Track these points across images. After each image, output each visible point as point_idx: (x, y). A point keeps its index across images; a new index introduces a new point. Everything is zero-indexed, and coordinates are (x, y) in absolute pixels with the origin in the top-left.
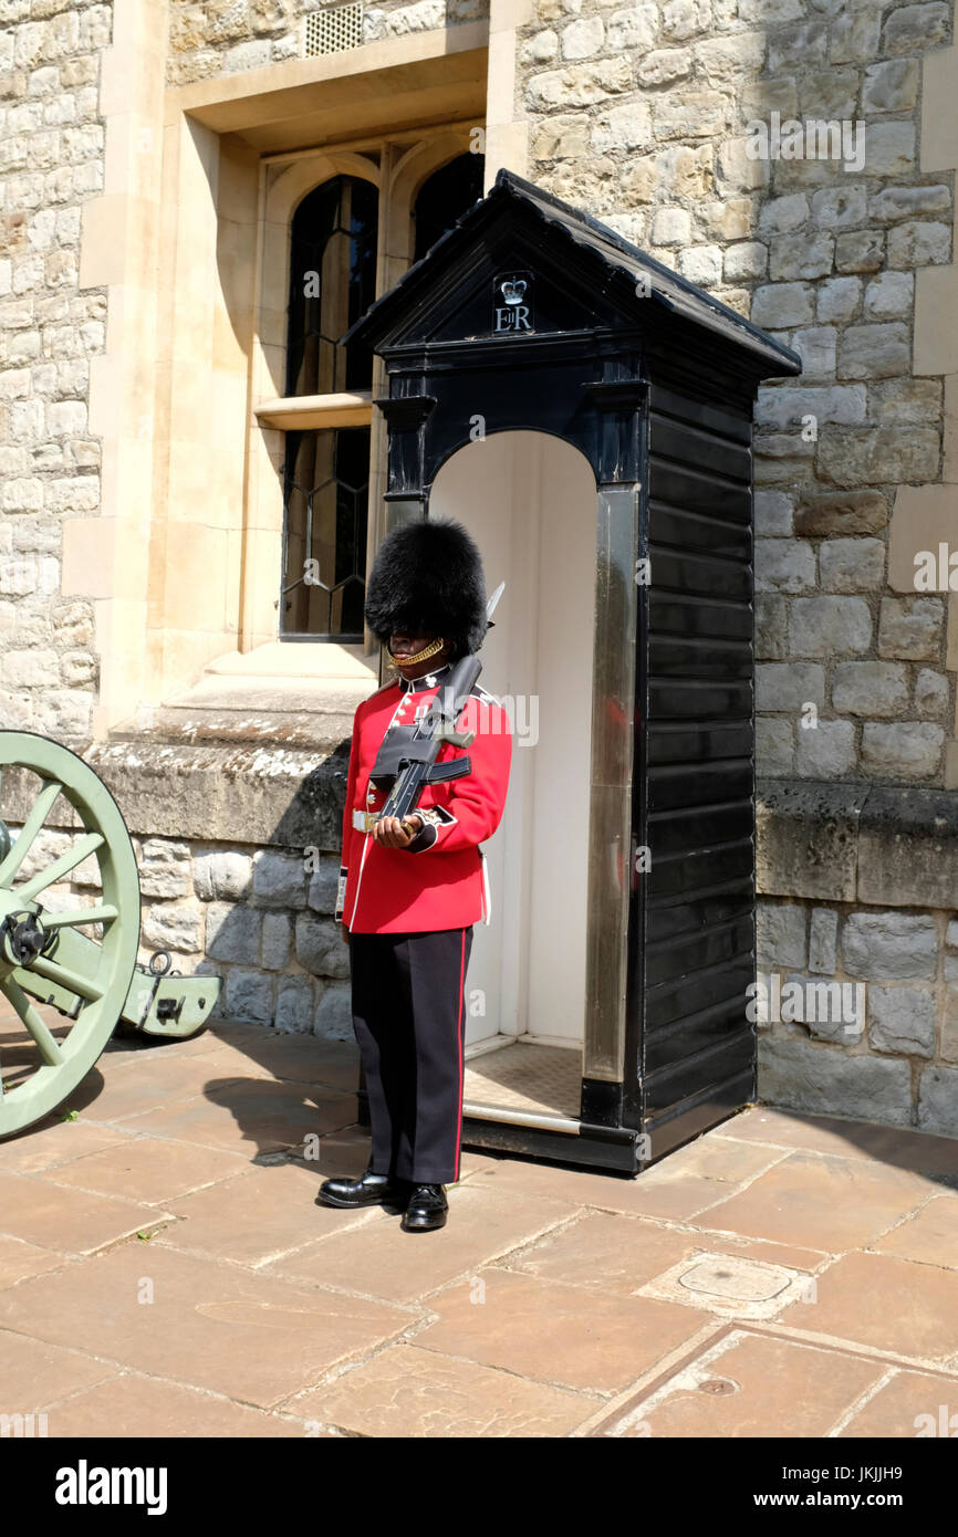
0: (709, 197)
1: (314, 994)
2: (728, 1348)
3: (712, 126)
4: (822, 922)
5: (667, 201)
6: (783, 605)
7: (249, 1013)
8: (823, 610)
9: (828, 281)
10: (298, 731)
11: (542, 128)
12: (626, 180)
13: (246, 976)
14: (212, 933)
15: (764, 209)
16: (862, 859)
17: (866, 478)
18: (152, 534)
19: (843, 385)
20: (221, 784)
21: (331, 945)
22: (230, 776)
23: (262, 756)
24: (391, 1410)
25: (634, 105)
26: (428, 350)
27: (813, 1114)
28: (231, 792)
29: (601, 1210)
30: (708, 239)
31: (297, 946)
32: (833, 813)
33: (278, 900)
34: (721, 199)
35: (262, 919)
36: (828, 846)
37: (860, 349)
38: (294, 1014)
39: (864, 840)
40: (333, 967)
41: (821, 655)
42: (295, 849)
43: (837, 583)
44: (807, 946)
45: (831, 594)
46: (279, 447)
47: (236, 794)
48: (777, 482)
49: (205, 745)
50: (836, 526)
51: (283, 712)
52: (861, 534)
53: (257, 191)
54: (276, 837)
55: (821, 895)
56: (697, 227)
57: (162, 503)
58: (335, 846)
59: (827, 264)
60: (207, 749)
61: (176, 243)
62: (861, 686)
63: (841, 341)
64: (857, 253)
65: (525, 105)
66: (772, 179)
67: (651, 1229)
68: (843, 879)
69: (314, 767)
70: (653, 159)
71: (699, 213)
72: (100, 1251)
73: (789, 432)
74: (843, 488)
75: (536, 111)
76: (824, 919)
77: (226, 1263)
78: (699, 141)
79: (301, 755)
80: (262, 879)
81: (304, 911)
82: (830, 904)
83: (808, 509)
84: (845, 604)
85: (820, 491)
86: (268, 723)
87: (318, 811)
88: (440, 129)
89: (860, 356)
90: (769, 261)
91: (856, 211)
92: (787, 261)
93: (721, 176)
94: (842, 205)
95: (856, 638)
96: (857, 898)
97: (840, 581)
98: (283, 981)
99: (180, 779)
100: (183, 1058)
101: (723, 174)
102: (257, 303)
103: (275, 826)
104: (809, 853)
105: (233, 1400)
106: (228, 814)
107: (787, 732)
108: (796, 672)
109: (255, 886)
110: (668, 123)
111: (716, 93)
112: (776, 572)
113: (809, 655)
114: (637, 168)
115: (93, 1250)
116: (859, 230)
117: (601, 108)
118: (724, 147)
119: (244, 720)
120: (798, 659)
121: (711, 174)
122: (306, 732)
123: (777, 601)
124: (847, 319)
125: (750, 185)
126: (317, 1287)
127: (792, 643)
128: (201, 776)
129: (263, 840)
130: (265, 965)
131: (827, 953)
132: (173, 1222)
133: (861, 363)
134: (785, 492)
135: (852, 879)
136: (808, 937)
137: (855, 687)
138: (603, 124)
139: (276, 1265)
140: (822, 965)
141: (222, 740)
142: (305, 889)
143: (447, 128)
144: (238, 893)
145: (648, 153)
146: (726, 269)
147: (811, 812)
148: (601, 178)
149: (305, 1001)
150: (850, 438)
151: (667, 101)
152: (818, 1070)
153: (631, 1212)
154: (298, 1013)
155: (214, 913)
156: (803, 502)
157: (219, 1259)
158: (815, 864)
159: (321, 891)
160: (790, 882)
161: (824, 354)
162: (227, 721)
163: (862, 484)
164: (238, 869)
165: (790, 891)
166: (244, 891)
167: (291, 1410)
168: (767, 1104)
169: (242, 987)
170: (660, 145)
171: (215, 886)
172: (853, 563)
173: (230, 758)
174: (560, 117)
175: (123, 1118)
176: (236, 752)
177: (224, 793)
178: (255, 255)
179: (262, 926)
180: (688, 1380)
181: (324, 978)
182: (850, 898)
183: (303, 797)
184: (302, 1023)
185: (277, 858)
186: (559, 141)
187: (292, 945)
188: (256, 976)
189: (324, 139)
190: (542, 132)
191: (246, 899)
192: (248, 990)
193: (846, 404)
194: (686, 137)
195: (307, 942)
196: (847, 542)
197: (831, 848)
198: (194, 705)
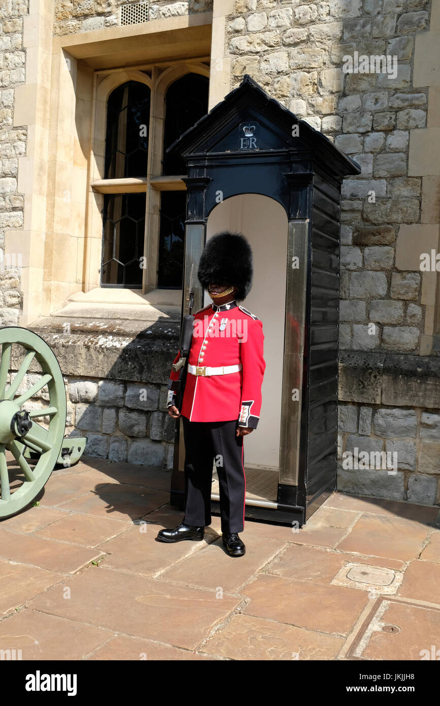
0: (315, 95)
1: (127, 444)
2: (385, 609)
3: (317, 64)
4: (365, 413)
5: (295, 96)
6: (347, 275)
7: (96, 453)
8: (365, 278)
9: (370, 134)
10: (118, 327)
11: (237, 61)
12: (276, 86)
13: (95, 436)
14: (78, 417)
15: (341, 101)
16: (384, 386)
17: (386, 220)
18: (46, 239)
19: (375, 179)
20: (83, 351)
21: (136, 422)
22: (88, 347)
23: (102, 339)
24: (251, 648)
25: (281, 53)
26: (208, 156)
27: (361, 496)
28: (88, 355)
29: (295, 544)
30: (314, 113)
31: (119, 423)
32: (371, 365)
33: (110, 403)
34: (321, 96)
35: (102, 411)
36: (368, 380)
37: (384, 164)
38: (118, 453)
39: (385, 377)
40: (136, 433)
41: (364, 297)
42: (118, 380)
43: (372, 265)
44: (358, 423)
45: (369, 270)
46: (101, 201)
47: (91, 355)
48: (345, 221)
49: (74, 333)
50: (372, 241)
51: (109, 319)
52: (383, 245)
53: (93, 86)
54: (110, 375)
55: (365, 401)
56: (309, 108)
57: (51, 224)
58: (138, 379)
59: (369, 126)
60: (75, 335)
61: (58, 108)
62: (382, 311)
63: (375, 160)
64: (383, 122)
65: (229, 51)
66: (344, 88)
67: (320, 552)
68: (375, 394)
69: (127, 344)
70: (289, 77)
71: (310, 102)
72: (78, 571)
73: (351, 200)
74: (375, 225)
75: (234, 53)
76: (366, 411)
77: (140, 575)
78: (311, 70)
79: (121, 338)
80: (103, 393)
81: (122, 408)
82: (369, 405)
83: (359, 233)
84: (376, 275)
85: (365, 225)
86: (103, 324)
87: (130, 363)
88: (180, 62)
89: (384, 167)
90: (342, 124)
91: (383, 104)
92: (351, 124)
93: (321, 86)
94: (377, 101)
95: (381, 290)
96: (381, 402)
97: (373, 265)
98: (112, 439)
99: (63, 348)
100: (75, 474)
101: (322, 85)
102: (92, 137)
103: (109, 369)
104: (360, 383)
105: (174, 646)
106: (86, 364)
107: (348, 330)
108: (352, 304)
109: (99, 397)
110: (296, 61)
111: (319, 49)
112: (344, 260)
113: (359, 297)
114: (282, 81)
115: (75, 571)
116: (384, 112)
117: (265, 53)
118: (323, 73)
119: (91, 323)
120: (354, 298)
121: (316, 85)
122: (121, 327)
123: (345, 273)
124: (378, 150)
125: (335, 90)
126: (187, 586)
127: (351, 292)
128: (73, 347)
129: (103, 376)
130: (104, 432)
131: (368, 427)
132: (105, 555)
133: (384, 170)
134: (349, 226)
135: (379, 394)
136: (358, 419)
137: (380, 311)
138: (266, 60)
139: (163, 575)
140: (365, 431)
141: (82, 331)
142: (123, 398)
143: (184, 61)
144: (91, 400)
145: (287, 74)
146: (323, 127)
147: (361, 365)
148: (265, 85)
149: (123, 447)
150: (379, 203)
151: (296, 52)
152: (362, 477)
153: (309, 544)
154: (120, 452)
155: (79, 409)
156: (357, 230)
157: (136, 573)
158: (362, 387)
159: (131, 399)
160: (351, 396)
161: (367, 166)
162: (83, 323)
163: (384, 223)
164: (91, 389)
165: (351, 399)
166: (94, 399)
167: (204, 650)
168: (340, 491)
169: (93, 441)
170: (292, 71)
171: (80, 396)
172: (380, 257)
173: (87, 339)
174: (246, 57)
175: (60, 504)
176: (89, 337)
177: (84, 355)
178: (91, 114)
179: (102, 414)
180: (376, 626)
181: (132, 437)
182: (378, 402)
183: (123, 357)
184: (122, 457)
185: (110, 384)
186: (245, 67)
187: (117, 422)
188: (100, 437)
189: (125, 64)
190: (237, 63)
191: (95, 402)
192: (95, 443)
193: (378, 188)
194: (305, 68)
195: (124, 421)
196: (377, 248)
197: (370, 381)
198: (66, 315)
